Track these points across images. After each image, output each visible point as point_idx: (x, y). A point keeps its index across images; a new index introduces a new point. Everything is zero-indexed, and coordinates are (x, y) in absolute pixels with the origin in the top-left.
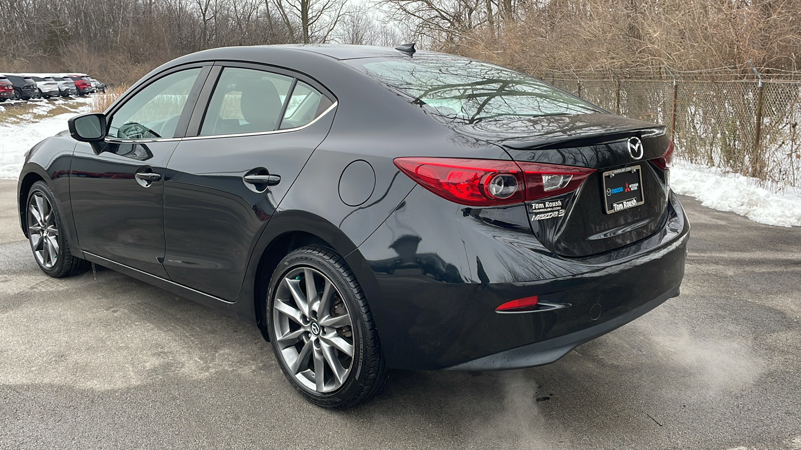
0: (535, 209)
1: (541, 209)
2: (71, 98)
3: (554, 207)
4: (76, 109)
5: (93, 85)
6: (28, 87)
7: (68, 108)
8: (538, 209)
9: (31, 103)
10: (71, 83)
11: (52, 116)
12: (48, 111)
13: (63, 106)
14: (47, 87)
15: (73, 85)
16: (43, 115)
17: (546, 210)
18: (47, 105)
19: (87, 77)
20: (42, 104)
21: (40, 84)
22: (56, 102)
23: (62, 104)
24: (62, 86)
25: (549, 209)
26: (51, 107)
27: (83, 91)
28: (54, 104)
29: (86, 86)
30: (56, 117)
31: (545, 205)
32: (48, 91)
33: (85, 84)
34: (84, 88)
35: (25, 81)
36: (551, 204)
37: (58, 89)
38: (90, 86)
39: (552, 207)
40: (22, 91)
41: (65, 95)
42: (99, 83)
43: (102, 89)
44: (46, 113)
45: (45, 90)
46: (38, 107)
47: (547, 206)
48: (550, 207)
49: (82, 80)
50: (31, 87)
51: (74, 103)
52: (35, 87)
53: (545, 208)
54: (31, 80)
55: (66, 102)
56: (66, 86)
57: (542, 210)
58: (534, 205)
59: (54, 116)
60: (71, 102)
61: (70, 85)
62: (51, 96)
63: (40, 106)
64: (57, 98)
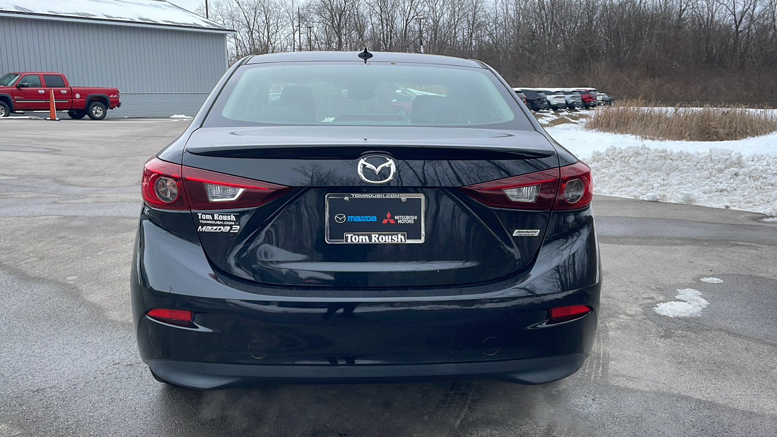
0: (202, 219)
1: (208, 220)
2: (577, 110)
3: (225, 221)
4: (576, 120)
5: (599, 98)
6: (539, 100)
7: (570, 119)
8: (204, 220)
9: (539, 113)
10: (577, 97)
11: (552, 126)
12: (550, 121)
13: (566, 117)
14: (556, 100)
15: (580, 98)
16: (545, 124)
17: (214, 222)
18: (552, 116)
19: (595, 91)
20: (548, 114)
21: (549, 97)
22: (561, 114)
23: (566, 115)
24: (570, 100)
25: (219, 223)
26: (555, 117)
27: (588, 104)
28: (558, 115)
29: (591, 100)
30: (556, 126)
31: (213, 217)
32: (555, 104)
33: (591, 98)
34: (590, 101)
35: (537, 95)
36: (221, 217)
37: (565, 102)
38: (596, 99)
39: (223, 221)
40: (533, 103)
41: (571, 107)
42: (607, 97)
43: (608, 102)
44: (548, 122)
45: (553, 103)
46: (544, 118)
47: (216, 218)
48: (219, 220)
49: (589, 93)
50: (541, 100)
51: (577, 114)
52: (545, 100)
53: (213, 220)
54: (543, 94)
55: (570, 114)
56: (573, 99)
57: (210, 222)
58: (200, 214)
59: (554, 125)
60: (574, 114)
61: (577, 99)
62: (558, 108)
63: (545, 116)
64: (563, 110)
